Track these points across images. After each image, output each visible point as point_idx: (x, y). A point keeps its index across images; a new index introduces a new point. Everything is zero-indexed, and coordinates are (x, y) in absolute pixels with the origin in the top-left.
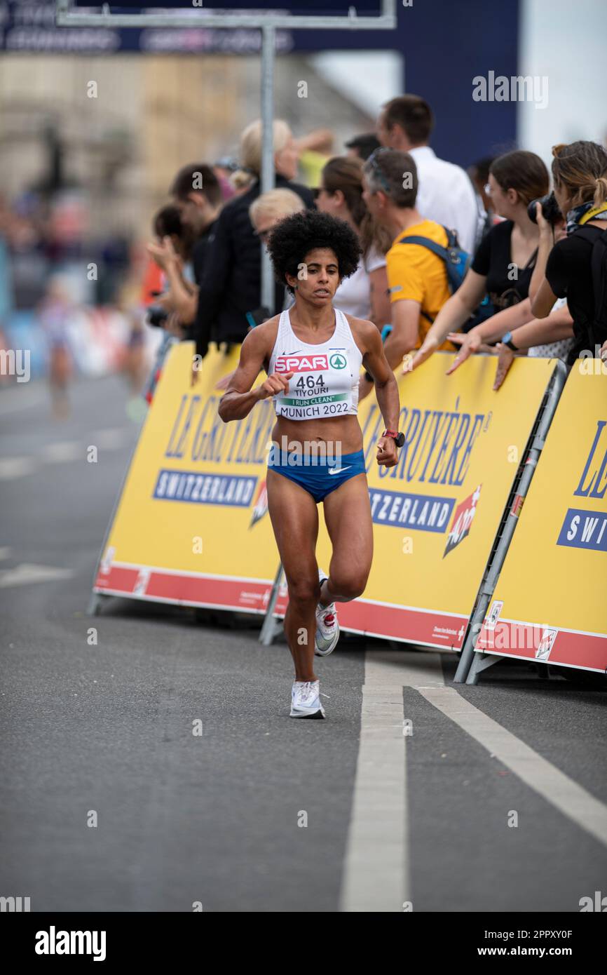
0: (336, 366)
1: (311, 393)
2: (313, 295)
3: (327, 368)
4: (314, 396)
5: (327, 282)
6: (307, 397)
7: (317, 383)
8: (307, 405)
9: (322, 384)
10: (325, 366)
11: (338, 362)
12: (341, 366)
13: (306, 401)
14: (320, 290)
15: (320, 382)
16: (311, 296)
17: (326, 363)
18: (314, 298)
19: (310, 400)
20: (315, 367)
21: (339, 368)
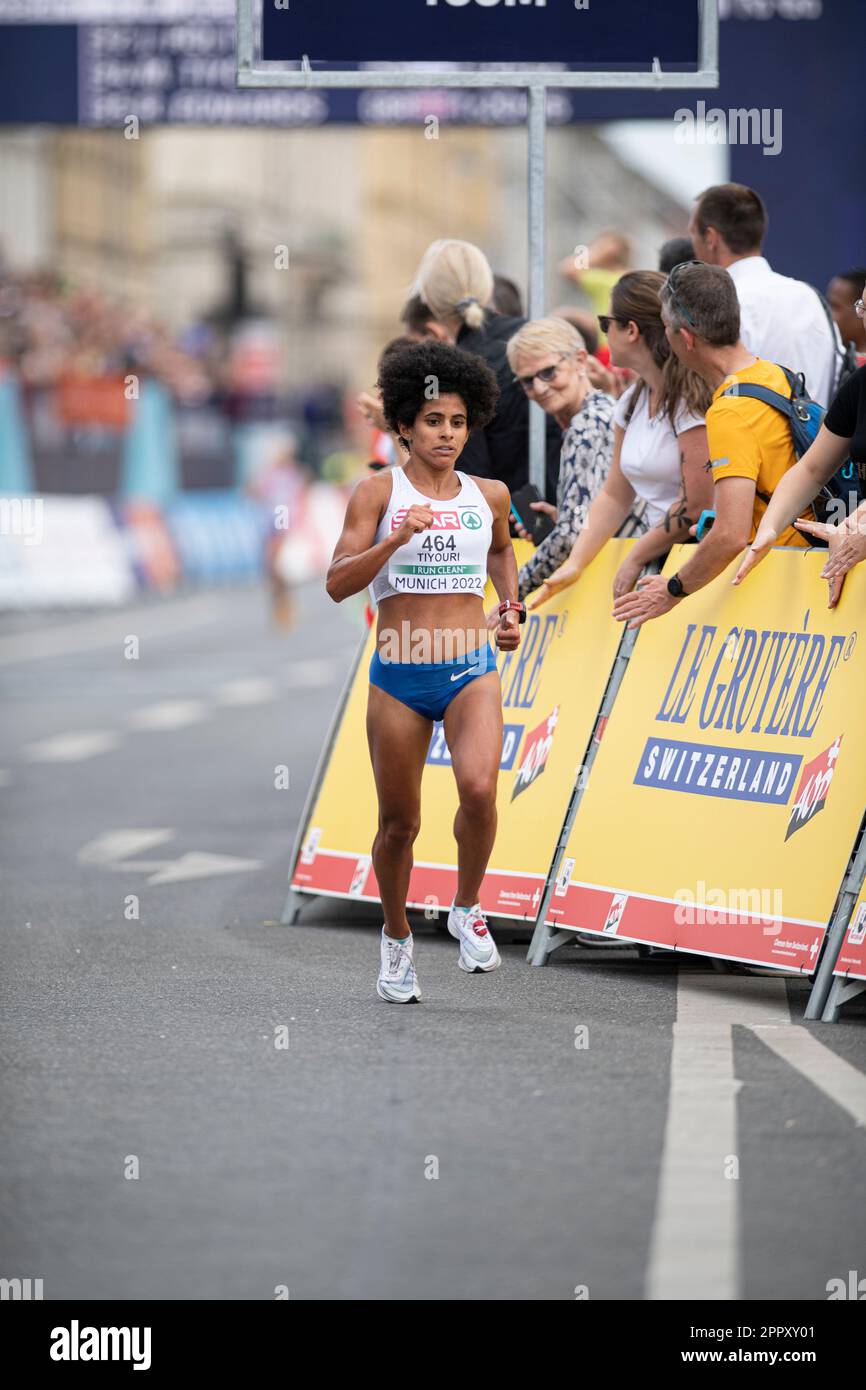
0: (470, 525)
1: (438, 558)
2: (433, 452)
3: (459, 528)
4: (442, 563)
5: (452, 438)
6: (434, 563)
7: (447, 546)
8: (432, 574)
9: (453, 547)
10: (456, 525)
11: (471, 520)
12: (476, 525)
13: (433, 568)
14: (440, 448)
15: (450, 544)
16: (429, 454)
17: (457, 521)
18: (434, 456)
19: (437, 567)
20: (444, 525)
21: (473, 528)
